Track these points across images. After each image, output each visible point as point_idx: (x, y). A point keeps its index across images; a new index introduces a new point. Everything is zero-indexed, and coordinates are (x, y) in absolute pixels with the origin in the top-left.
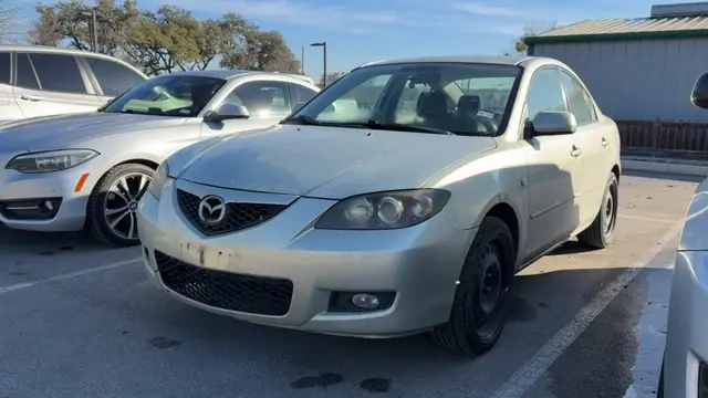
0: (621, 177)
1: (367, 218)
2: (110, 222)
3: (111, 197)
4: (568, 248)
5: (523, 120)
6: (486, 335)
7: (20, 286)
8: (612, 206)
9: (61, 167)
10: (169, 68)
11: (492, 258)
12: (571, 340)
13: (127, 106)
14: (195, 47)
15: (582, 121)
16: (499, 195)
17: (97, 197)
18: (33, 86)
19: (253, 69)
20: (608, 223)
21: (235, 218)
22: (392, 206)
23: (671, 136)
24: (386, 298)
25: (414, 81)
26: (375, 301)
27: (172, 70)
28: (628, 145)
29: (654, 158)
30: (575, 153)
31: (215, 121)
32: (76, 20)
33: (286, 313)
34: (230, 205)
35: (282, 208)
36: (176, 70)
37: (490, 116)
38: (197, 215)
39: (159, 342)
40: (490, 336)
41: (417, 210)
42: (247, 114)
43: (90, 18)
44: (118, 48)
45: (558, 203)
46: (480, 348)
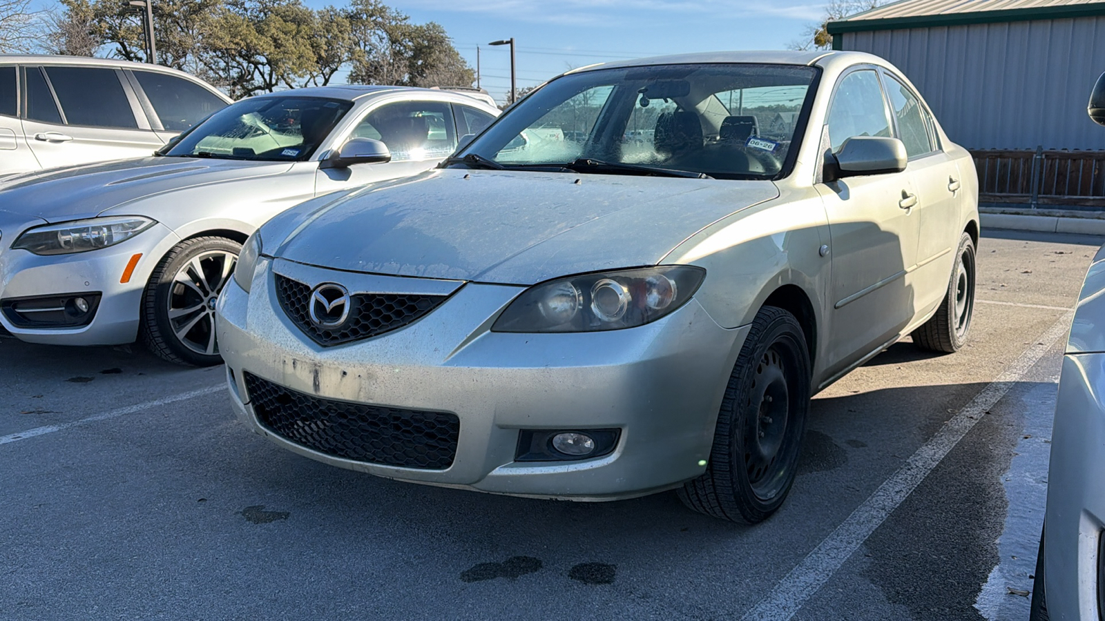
0: (980, 240)
1: (573, 314)
2: (178, 330)
3: (178, 290)
4: (897, 354)
5: (822, 152)
6: (766, 492)
7: (40, 431)
8: (967, 286)
9: (99, 244)
10: (269, 86)
11: (774, 372)
12: (899, 499)
13: (200, 147)
14: (310, 53)
15: (915, 152)
16: (783, 273)
17: (156, 289)
18: (54, 119)
19: (400, 83)
20: (960, 313)
21: (366, 317)
22: (613, 294)
23: (1061, 174)
24: (605, 439)
25: (649, 94)
26: (589, 444)
27: (274, 89)
28: (991, 189)
29: (1034, 210)
30: (905, 203)
31: (338, 166)
32: (122, 15)
33: (449, 465)
34: (357, 299)
35: (439, 300)
36: (280, 89)
37: (770, 147)
38: (308, 313)
39: (255, 515)
40: (772, 494)
41: (653, 298)
42: (388, 155)
43: (143, 11)
44: (190, 57)
45: (879, 284)
46: (758, 514)
